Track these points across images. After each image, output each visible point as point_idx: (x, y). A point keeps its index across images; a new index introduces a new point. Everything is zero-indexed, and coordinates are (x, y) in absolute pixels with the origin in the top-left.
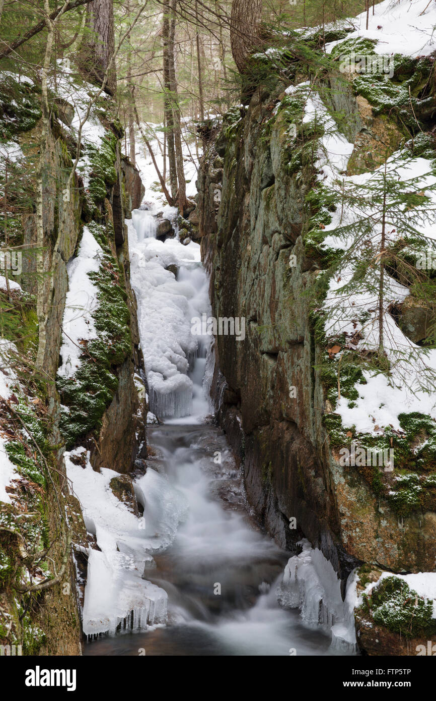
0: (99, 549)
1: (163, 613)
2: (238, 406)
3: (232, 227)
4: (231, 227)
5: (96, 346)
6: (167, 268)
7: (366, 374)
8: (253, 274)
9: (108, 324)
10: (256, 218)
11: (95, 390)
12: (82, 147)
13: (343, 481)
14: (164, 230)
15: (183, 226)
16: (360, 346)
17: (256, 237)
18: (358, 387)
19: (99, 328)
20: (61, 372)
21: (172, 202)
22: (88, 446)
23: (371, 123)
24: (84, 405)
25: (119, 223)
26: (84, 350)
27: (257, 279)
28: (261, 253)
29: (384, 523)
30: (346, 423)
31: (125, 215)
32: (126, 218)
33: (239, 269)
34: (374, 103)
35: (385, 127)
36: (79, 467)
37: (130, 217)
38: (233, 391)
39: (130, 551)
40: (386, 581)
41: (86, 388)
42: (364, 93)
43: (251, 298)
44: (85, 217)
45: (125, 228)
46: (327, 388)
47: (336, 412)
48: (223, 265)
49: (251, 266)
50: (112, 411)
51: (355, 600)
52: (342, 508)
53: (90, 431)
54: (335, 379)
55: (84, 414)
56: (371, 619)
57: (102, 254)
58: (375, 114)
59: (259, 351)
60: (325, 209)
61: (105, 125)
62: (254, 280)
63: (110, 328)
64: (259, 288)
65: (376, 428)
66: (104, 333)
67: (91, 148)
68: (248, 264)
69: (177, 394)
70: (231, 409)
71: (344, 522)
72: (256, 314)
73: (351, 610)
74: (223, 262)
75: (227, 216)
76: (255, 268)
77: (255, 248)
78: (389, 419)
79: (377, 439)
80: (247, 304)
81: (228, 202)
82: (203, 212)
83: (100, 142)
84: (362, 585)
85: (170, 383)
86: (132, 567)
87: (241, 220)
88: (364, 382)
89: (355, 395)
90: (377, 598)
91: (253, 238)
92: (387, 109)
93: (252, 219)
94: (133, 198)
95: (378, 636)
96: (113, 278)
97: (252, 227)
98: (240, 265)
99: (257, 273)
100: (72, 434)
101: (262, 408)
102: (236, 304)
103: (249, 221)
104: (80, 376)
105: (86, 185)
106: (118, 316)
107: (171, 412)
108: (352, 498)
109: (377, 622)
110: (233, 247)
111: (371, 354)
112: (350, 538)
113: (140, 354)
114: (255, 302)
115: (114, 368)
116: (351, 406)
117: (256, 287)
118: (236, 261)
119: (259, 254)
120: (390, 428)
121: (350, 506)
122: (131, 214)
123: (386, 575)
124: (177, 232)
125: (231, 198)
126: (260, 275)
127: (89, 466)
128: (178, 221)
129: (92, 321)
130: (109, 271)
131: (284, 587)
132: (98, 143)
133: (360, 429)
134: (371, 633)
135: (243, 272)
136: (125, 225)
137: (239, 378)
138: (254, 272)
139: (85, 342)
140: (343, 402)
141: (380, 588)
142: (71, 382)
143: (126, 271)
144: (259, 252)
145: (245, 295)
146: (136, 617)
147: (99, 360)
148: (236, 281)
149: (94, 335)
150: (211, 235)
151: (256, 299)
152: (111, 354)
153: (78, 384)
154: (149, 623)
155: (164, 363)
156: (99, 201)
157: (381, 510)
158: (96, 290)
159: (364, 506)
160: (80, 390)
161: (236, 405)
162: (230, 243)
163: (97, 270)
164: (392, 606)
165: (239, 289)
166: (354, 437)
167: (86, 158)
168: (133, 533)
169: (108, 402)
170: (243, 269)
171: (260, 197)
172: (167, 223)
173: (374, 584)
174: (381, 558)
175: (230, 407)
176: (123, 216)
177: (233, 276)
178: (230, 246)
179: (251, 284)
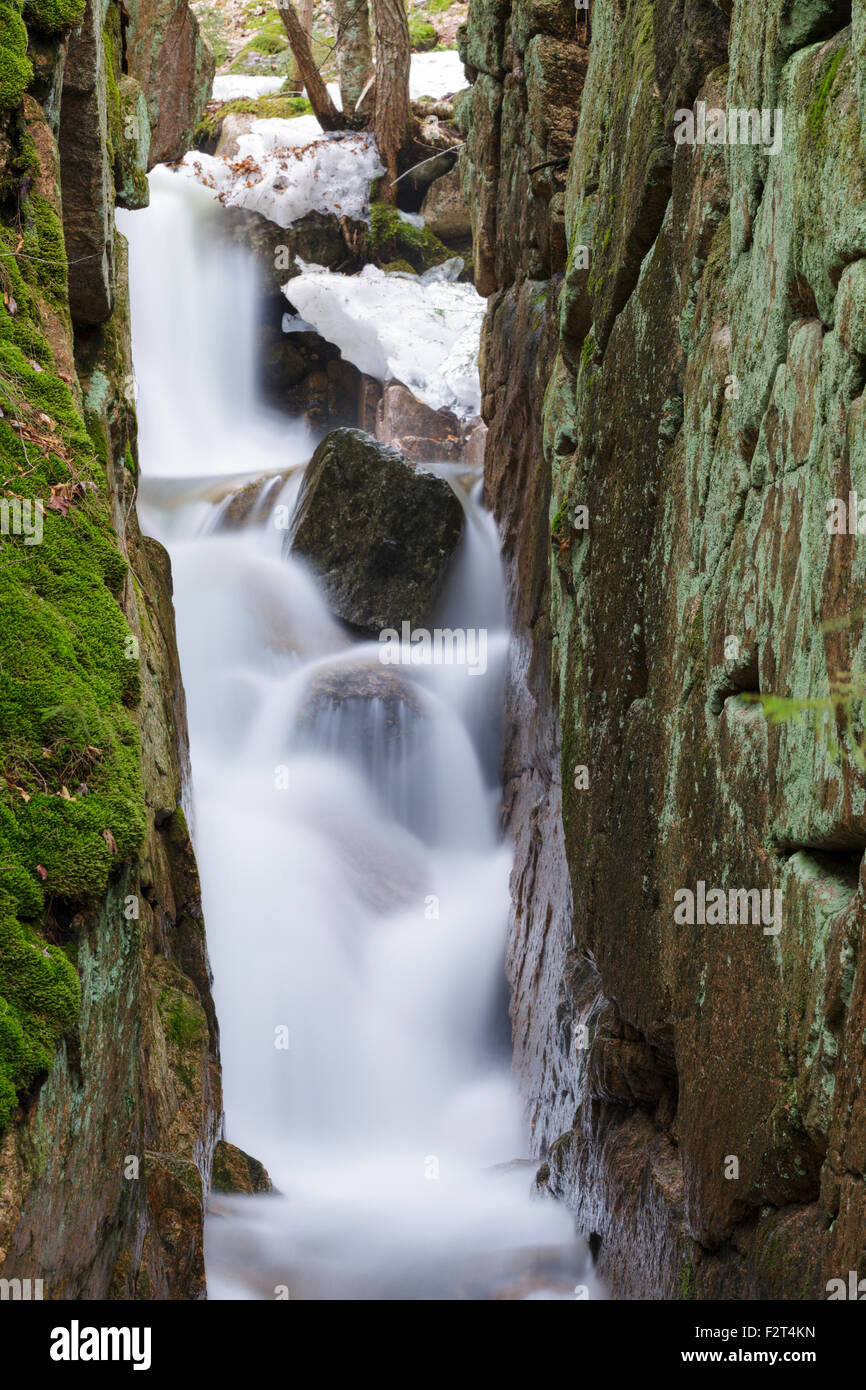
2: (661, 1115)
3: (638, 244)
4: (630, 240)
8: (740, 464)
10: (758, 192)
17: (758, 285)
21: (342, 126)
25: (88, 222)
27: (759, 489)
28: (783, 360)
31: (119, 186)
32: (120, 202)
33: (669, 441)
37: (138, 202)
38: (639, 1038)
43: (732, 584)
45: (117, 250)
48: (589, 425)
49: (733, 427)
59: (767, 842)
62: (744, 495)
64: (768, 535)
68: (718, 416)
70: (626, 1129)
72: (754, 660)
74: (591, 411)
75: (614, 188)
76: (750, 436)
77: (753, 340)
80: (707, 613)
81: (620, 122)
82: (496, 176)
87: (683, 206)
91: (742, 291)
93: (739, 196)
94: (155, 109)
97: (737, 236)
98: (678, 424)
99: (760, 458)
101: (783, 1118)
102: (658, 613)
103: (722, 208)
110: (640, 337)
114: (748, 600)
117: (755, 526)
118: (656, 404)
119: (769, 365)
122: (142, 187)
125: (635, 99)
126: (775, 468)
135: (689, 456)
136: (117, 235)
137: (668, 979)
138: (748, 456)
143: (117, 453)
144: (772, 357)
145: (700, 567)
148: (655, 501)
150: (532, 286)
151: (755, 587)
161: (650, 1110)
162: (630, 317)
165: (669, 540)
170: (692, 444)
171: (777, 88)
175: (621, 1121)
176: (108, 190)
177: (641, 481)
178: (629, 332)
179: (730, 512)
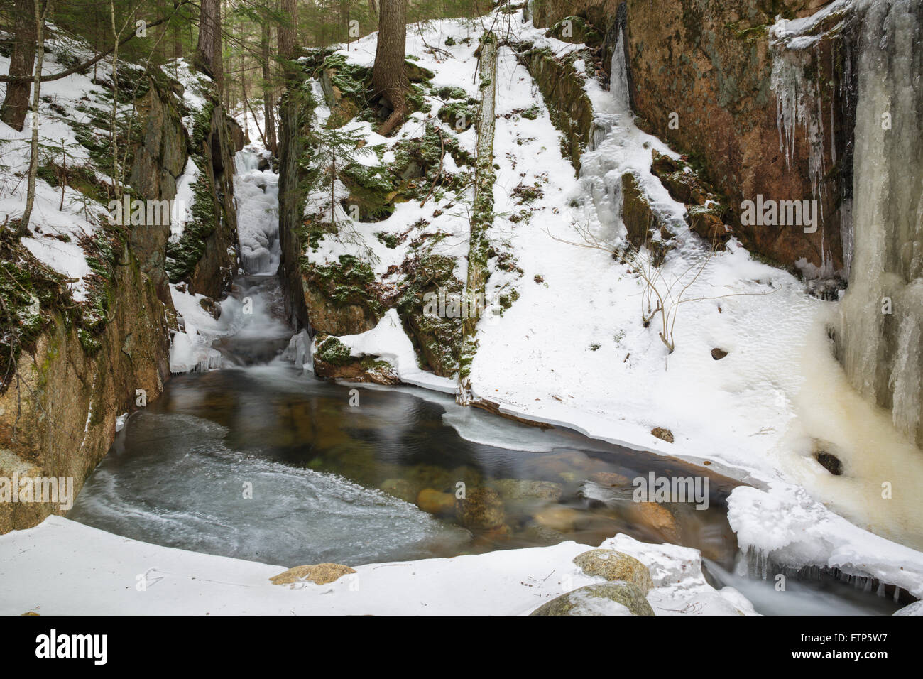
0: (185, 332)
1: (219, 364)
5: (192, 225)
6: (259, 186)
7: (324, 235)
9: (200, 213)
11: (191, 250)
12: (188, 110)
13: (308, 290)
14: (264, 164)
15: (275, 162)
16: (323, 220)
18: (319, 242)
19: (195, 215)
20: (170, 240)
21: (268, 148)
22: (187, 282)
23: (340, 101)
24: (184, 258)
26: (185, 228)
29: (330, 311)
30: (311, 260)
34: (342, 90)
35: (349, 104)
36: (181, 293)
39: (207, 335)
40: (329, 340)
41: (185, 249)
42: (337, 85)
44: (189, 151)
46: (303, 242)
47: (306, 255)
50: (203, 262)
51: (314, 350)
52: (308, 305)
53: (188, 273)
54: (307, 237)
55: (184, 264)
56: (320, 358)
57: (198, 172)
58: (343, 96)
60: (311, 147)
61: (206, 98)
63: (201, 215)
65: (327, 263)
66: (197, 218)
67: (194, 111)
69: (260, 259)
71: (309, 312)
73: (312, 355)
78: (334, 259)
79: (326, 268)
83: (201, 107)
84: (318, 342)
85: (256, 253)
86: (205, 342)
88: (323, 239)
89: (317, 246)
90: (324, 348)
92: (349, 94)
94: (237, 144)
95: (324, 366)
96: (205, 186)
100: (177, 274)
104: (182, 242)
105: (190, 133)
106: (207, 208)
107: (257, 270)
108: (313, 299)
109: (324, 360)
111: (328, 225)
112: (313, 320)
113: (236, 235)
115: (203, 238)
116: (314, 252)
120: (334, 263)
121: (312, 303)
123: (329, 337)
124: (271, 166)
127: (187, 292)
128: (272, 159)
129: (191, 211)
130: (204, 183)
131: (289, 350)
132: (200, 108)
133: (318, 263)
134: (320, 365)
139: (186, 223)
140: (310, 249)
141: (326, 343)
142: (177, 245)
146: (202, 365)
147: (194, 233)
149: (191, 219)
152: (202, 230)
153: (181, 247)
154: (210, 368)
155: (252, 241)
156: (198, 142)
157: (328, 305)
158: (194, 193)
159: (319, 303)
160: (182, 250)
163: (195, 182)
164: (331, 352)
166: (314, 268)
167: (191, 117)
168: (211, 328)
169: (200, 257)
172: (265, 160)
173: (323, 342)
174: (328, 328)
